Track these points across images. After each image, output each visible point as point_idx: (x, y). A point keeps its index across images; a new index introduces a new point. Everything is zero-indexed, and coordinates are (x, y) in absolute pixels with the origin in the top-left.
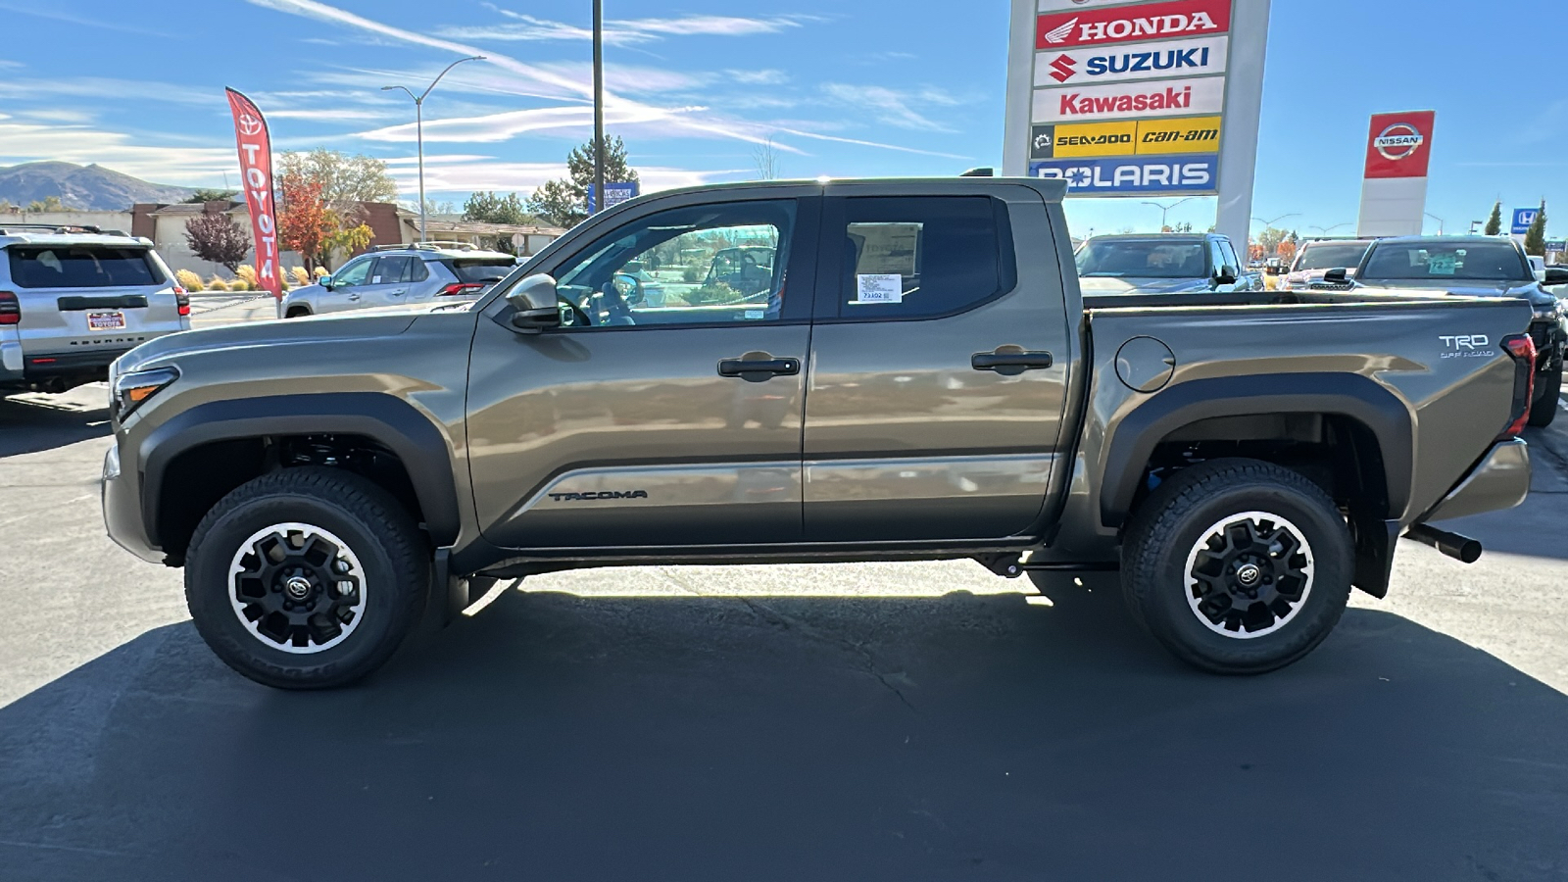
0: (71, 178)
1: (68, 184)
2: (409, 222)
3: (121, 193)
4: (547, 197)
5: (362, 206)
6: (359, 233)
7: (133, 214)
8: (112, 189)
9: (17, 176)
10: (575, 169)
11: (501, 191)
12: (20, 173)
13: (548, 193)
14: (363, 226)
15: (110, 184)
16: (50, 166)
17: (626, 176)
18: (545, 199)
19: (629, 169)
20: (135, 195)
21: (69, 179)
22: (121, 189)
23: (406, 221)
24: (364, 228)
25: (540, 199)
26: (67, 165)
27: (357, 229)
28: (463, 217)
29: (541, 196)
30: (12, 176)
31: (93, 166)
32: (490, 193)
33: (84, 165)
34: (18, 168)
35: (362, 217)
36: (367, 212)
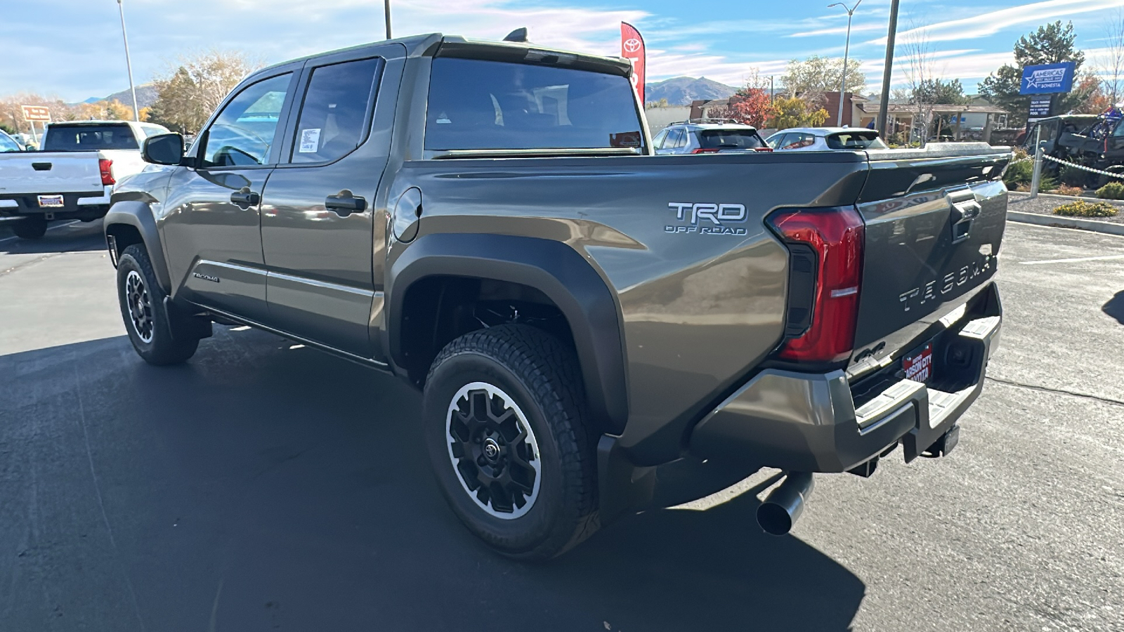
0: (689, 87)
1: (688, 91)
2: (860, 106)
3: (715, 94)
4: (998, 80)
5: (824, 95)
6: (818, 114)
7: (692, 107)
8: (710, 92)
9: (663, 87)
10: (1020, 54)
11: (946, 79)
12: (664, 85)
13: (999, 77)
14: (822, 110)
15: (709, 89)
16: (680, 80)
17: (1072, 56)
18: (996, 82)
19: (1075, 49)
20: (722, 95)
21: (687, 87)
22: (715, 92)
23: (857, 105)
24: (823, 111)
25: (992, 82)
26: (689, 79)
27: (818, 112)
28: (910, 100)
29: (992, 79)
30: (660, 87)
31: (703, 78)
32: (937, 80)
33: (697, 78)
34: (664, 82)
35: (823, 103)
36: (827, 100)
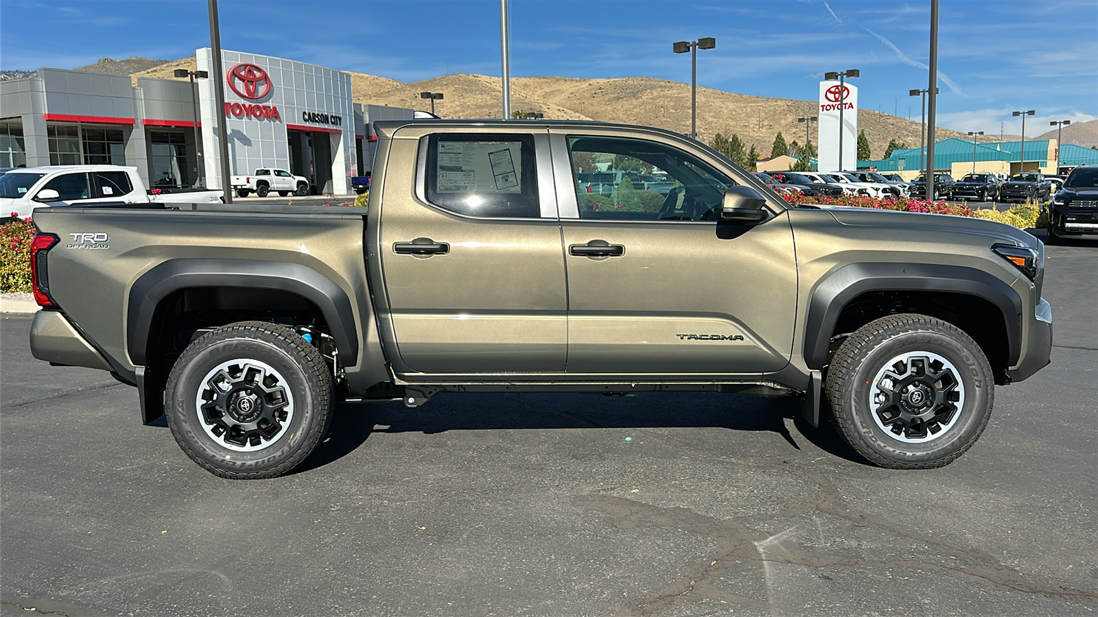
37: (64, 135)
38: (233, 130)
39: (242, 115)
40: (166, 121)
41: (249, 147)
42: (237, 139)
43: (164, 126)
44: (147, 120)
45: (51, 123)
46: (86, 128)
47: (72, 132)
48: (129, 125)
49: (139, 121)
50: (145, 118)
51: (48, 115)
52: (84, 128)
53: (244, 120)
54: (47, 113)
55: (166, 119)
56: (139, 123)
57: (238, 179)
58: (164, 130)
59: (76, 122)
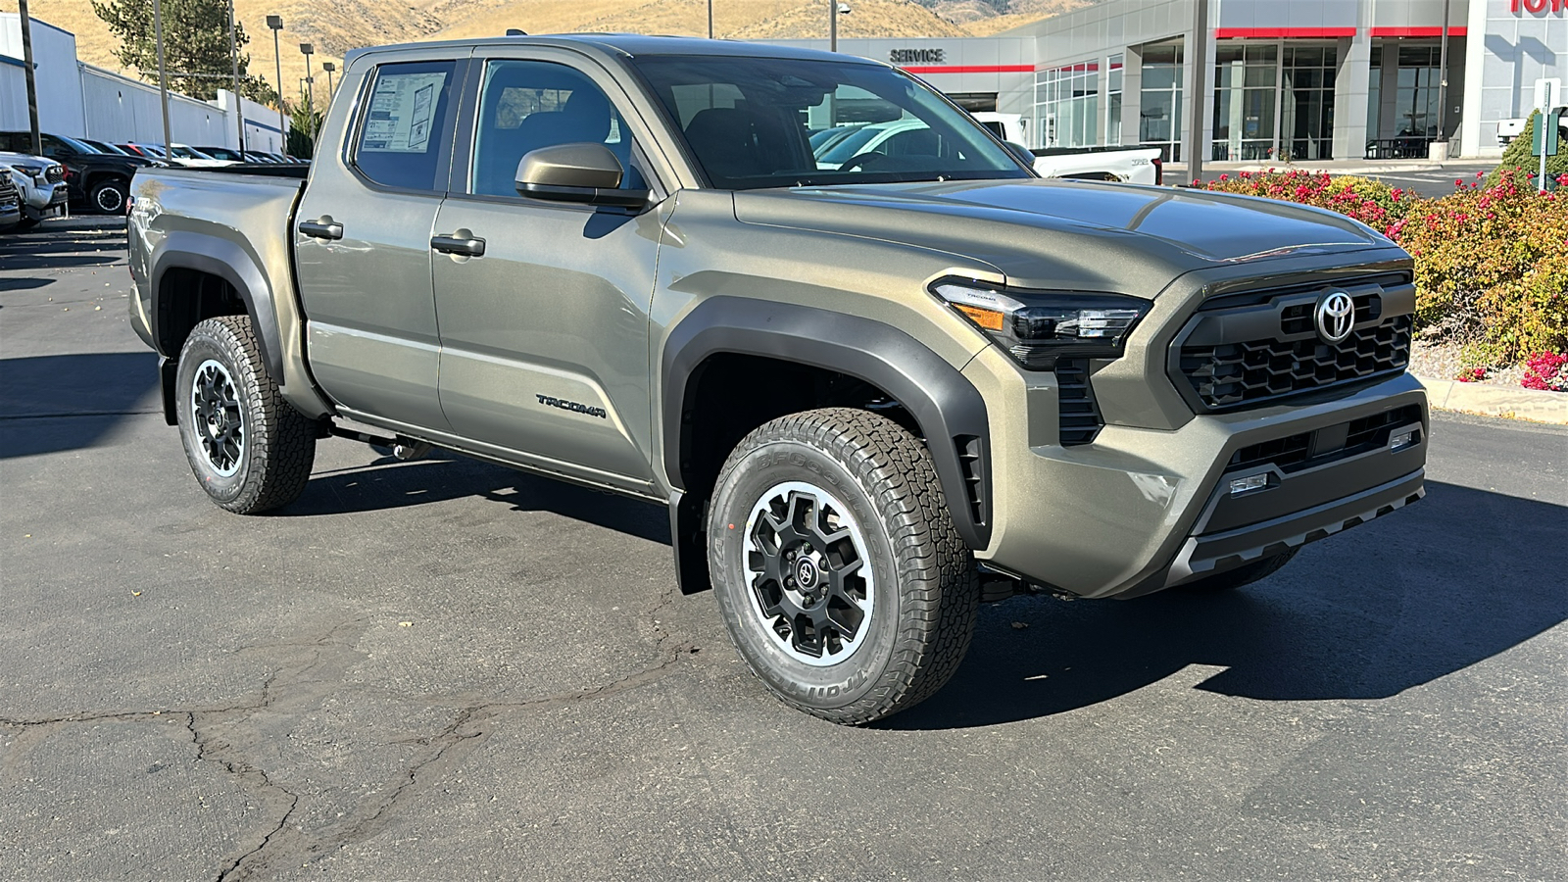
37: (1259, 59)
38: (1522, 38)
39: (1545, 9)
40: (1412, 29)
41: (1550, 67)
42: (1529, 53)
43: (1407, 37)
44: (1375, 29)
45: (1222, 42)
46: (1294, 47)
47: (1270, 55)
48: (1346, 37)
49: (1364, 30)
50: (1373, 26)
51: (1220, 30)
52: (1287, 46)
53: (1547, 18)
54: (1218, 26)
55: (1410, 26)
56: (1364, 35)
57: (1512, 125)
58: (1406, 43)
59: (1277, 38)
